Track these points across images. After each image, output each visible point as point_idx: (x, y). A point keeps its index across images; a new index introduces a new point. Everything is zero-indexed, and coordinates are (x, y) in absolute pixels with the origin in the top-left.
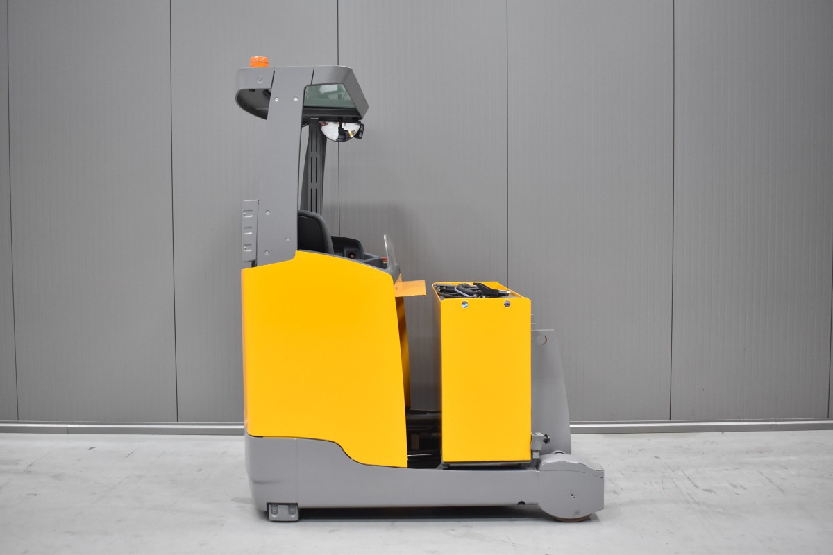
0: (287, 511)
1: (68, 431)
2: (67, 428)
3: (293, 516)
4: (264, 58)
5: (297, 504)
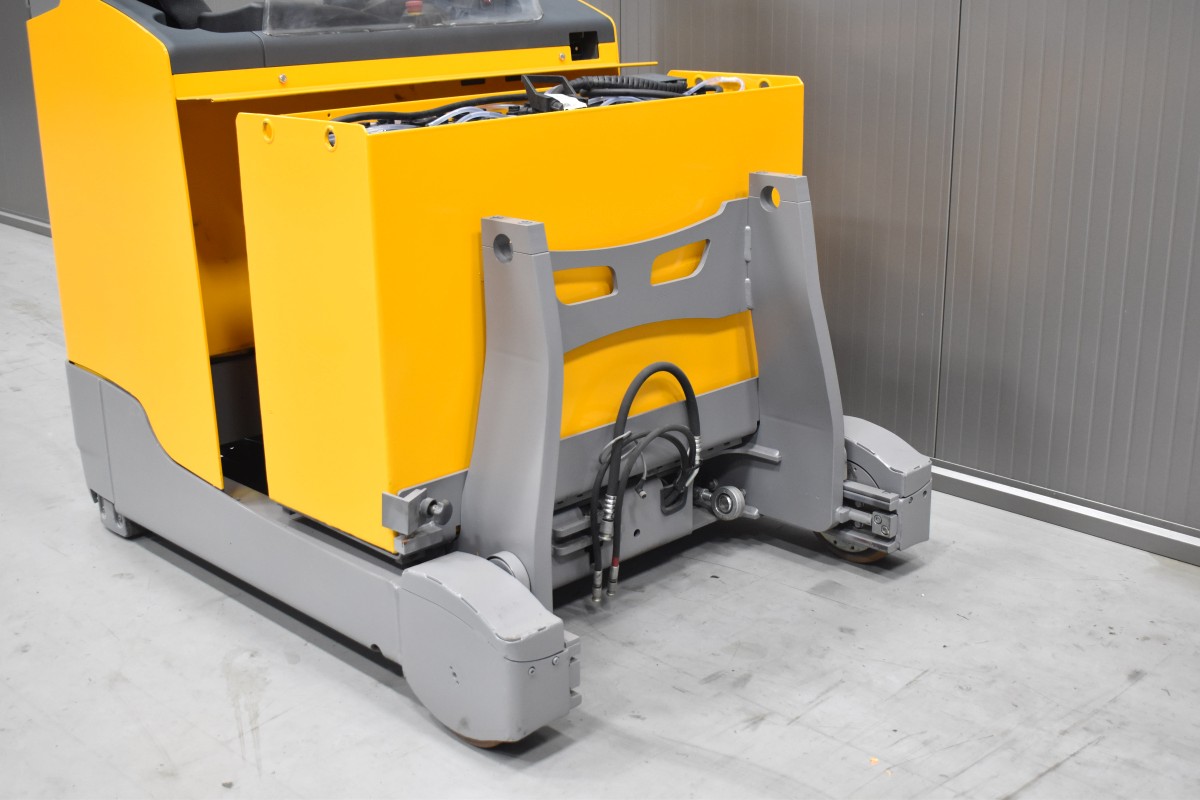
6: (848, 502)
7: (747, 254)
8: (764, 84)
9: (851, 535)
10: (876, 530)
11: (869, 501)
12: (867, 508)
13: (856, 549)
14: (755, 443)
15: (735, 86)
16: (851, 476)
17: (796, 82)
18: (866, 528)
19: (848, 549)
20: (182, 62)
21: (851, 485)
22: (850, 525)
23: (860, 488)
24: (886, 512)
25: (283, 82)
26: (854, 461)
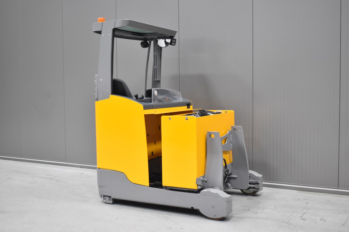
0: (108, 199)
1: (81, 167)
2: (81, 166)
3: (110, 201)
4: (102, 18)
5: (111, 197)
6: (250, 184)
7: (231, 140)
8: (226, 112)
9: (251, 189)
10: (256, 188)
11: (254, 182)
12: (254, 184)
13: (251, 192)
14: (231, 175)
15: (220, 113)
16: (250, 179)
17: (233, 111)
18: (254, 188)
19: (249, 193)
20: (145, 108)
21: (250, 180)
22: (250, 188)
23: (252, 180)
24: (258, 184)
25: (156, 111)
26: (251, 176)
